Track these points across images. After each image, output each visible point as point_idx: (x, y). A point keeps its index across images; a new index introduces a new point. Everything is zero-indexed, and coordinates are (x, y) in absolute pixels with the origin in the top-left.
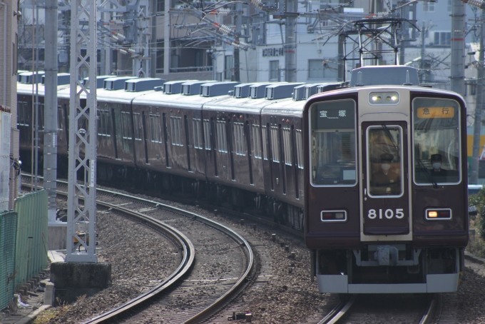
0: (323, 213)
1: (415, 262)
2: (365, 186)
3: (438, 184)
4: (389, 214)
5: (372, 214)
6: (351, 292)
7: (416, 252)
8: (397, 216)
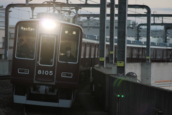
0: (19, 69)
2: (38, 60)
3: (68, 63)
5: (40, 72)
6: (27, 103)
7: (56, 90)
8: (50, 74)
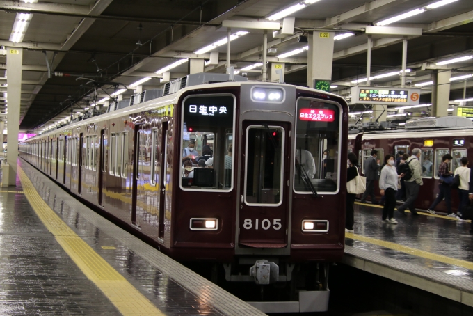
0: (193, 220)
1: (288, 277)
2: (242, 193)
3: (319, 193)
4: (266, 224)
5: (248, 223)
8: (274, 227)
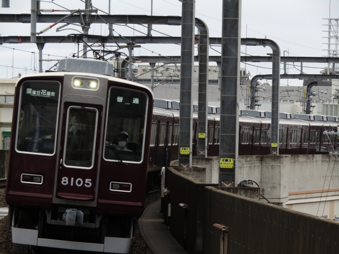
0: (23, 176)
1: (97, 225)
2: (61, 157)
3: (123, 161)
4: (79, 182)
5: (65, 181)
6: (39, 245)
7: (98, 217)
8: (86, 185)
